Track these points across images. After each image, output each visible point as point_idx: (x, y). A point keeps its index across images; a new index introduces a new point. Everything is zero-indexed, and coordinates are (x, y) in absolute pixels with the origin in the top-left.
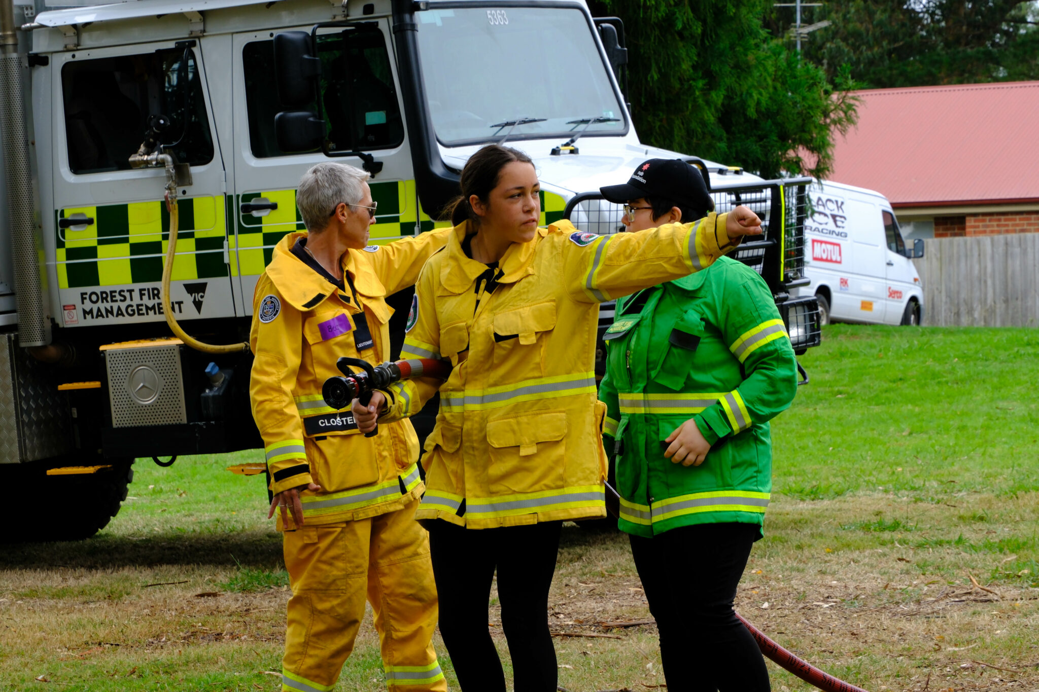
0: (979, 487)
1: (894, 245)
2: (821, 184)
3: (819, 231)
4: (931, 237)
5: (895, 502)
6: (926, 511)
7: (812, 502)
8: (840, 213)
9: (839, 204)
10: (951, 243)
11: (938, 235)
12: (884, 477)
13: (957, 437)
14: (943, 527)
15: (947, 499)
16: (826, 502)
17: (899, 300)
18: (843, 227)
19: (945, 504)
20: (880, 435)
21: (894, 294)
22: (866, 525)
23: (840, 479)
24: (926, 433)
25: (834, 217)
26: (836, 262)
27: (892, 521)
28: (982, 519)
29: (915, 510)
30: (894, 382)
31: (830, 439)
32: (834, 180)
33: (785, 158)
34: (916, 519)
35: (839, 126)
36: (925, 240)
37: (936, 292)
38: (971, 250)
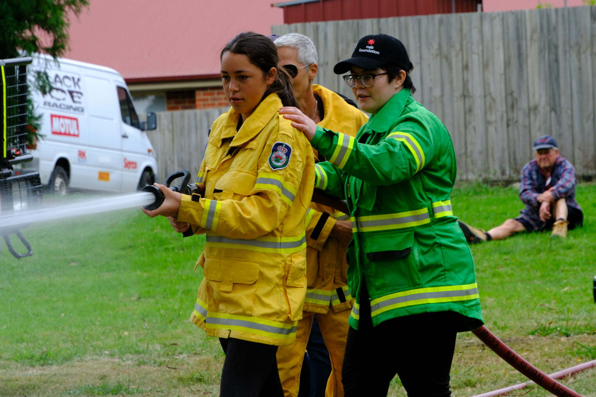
0: (198, 349)
1: (128, 119)
2: (58, 62)
3: (57, 106)
4: (164, 110)
5: (119, 365)
6: (147, 374)
7: (41, 368)
8: (77, 89)
9: (76, 80)
10: (182, 116)
11: (170, 109)
12: (110, 341)
13: (181, 301)
14: (163, 389)
15: (169, 362)
16: (55, 368)
17: (134, 170)
18: (80, 103)
19: (167, 366)
20: (110, 300)
21: (130, 165)
22: (91, 389)
23: (69, 345)
24: (153, 297)
25: (71, 93)
26: (74, 135)
27: (116, 384)
28: (200, 380)
29: (137, 373)
30: (124, 249)
31: (63, 306)
32: (71, 58)
33: (22, 37)
34: (137, 382)
35: (74, 7)
36: (158, 113)
37: (169, 162)
38: (201, 122)
